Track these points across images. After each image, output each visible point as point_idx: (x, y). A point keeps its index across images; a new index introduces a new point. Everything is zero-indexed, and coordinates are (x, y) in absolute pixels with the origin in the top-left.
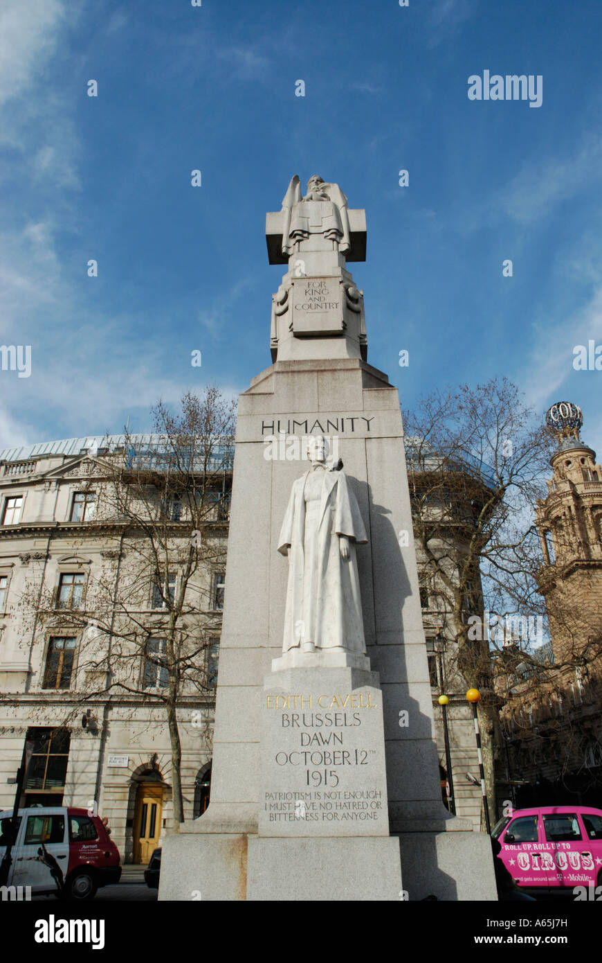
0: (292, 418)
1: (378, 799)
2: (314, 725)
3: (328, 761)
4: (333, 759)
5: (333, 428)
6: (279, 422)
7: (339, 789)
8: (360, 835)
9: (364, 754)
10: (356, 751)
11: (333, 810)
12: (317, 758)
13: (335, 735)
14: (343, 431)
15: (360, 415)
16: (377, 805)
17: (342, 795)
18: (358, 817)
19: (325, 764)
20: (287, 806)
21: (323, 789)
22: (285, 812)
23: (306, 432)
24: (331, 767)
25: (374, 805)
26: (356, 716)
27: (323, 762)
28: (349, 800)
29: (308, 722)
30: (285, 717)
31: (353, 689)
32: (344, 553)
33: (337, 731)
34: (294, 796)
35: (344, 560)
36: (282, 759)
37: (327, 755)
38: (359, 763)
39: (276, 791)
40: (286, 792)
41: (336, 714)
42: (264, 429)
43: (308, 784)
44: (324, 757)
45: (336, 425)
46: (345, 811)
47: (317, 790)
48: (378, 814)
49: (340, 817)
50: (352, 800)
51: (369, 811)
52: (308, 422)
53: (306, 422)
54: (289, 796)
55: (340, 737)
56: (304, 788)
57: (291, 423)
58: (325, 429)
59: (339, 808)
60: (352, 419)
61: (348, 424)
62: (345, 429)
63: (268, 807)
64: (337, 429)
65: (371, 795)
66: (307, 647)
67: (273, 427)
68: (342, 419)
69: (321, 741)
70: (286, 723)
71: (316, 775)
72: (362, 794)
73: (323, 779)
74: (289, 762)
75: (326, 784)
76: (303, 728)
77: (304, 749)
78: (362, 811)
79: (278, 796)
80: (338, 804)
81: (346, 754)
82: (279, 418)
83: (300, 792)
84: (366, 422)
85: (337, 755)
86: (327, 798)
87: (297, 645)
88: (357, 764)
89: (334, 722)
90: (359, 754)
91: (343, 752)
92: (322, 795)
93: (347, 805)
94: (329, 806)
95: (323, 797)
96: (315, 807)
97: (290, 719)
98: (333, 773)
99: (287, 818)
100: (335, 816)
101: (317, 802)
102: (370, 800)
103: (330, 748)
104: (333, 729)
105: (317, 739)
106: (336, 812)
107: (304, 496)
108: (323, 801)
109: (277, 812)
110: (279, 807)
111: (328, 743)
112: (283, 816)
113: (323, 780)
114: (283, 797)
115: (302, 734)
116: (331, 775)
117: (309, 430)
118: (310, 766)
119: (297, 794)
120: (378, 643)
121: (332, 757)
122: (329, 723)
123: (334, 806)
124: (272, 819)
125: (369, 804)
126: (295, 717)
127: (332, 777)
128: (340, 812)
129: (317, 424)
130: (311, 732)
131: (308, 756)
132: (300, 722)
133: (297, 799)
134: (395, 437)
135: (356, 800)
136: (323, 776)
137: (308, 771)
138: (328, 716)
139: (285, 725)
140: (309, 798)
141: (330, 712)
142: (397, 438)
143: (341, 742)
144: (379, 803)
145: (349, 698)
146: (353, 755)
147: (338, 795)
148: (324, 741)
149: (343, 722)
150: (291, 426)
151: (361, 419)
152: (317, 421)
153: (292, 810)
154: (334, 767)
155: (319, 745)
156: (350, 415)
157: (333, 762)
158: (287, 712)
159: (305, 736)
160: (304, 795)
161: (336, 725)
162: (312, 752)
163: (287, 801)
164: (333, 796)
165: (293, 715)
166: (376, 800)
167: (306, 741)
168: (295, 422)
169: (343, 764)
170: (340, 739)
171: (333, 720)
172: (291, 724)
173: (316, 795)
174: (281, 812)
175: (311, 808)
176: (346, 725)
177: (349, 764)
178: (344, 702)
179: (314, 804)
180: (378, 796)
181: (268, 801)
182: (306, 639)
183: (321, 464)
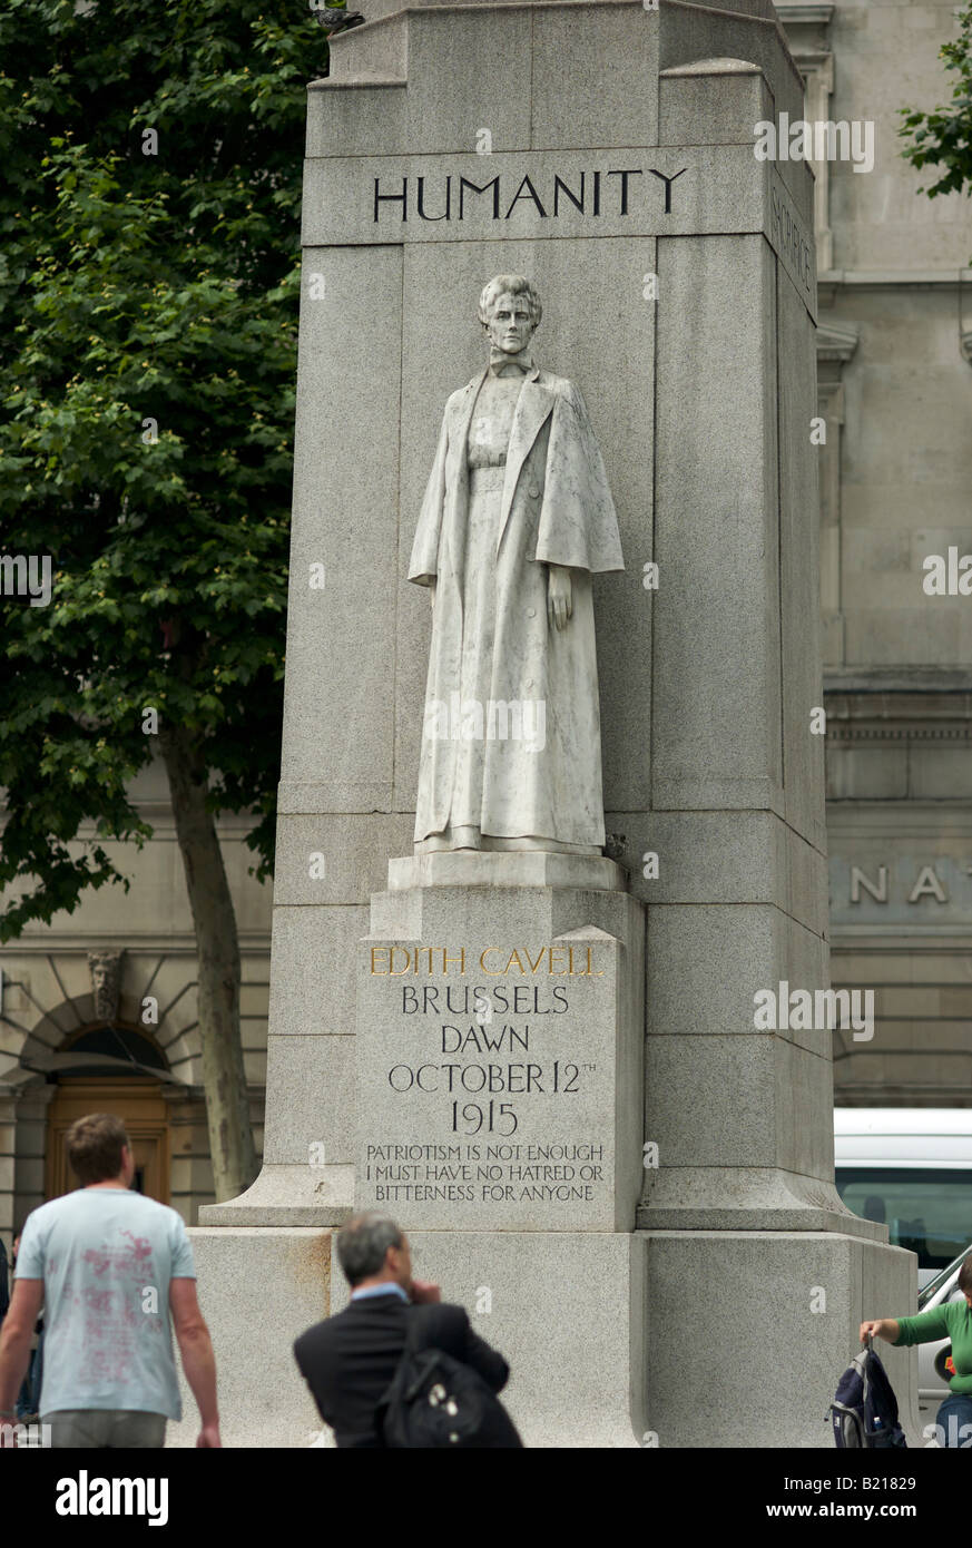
0: (456, 167)
1: (596, 1162)
2: (470, 1010)
3: (497, 1084)
4: (507, 1082)
5: (571, 203)
6: (421, 180)
7: (520, 1139)
8: (558, 1228)
9: (572, 1071)
10: (556, 1064)
11: (504, 1182)
12: (474, 1078)
13: (512, 1030)
14: (596, 212)
15: (646, 160)
16: (593, 1173)
17: (523, 1154)
18: (554, 1194)
19: (490, 1090)
20: (411, 1171)
21: (484, 1140)
22: (406, 1183)
23: (496, 215)
24: (504, 1097)
25: (587, 1173)
26: (559, 993)
27: (487, 1086)
28: (537, 1162)
29: (457, 1004)
30: (409, 992)
31: (555, 934)
32: (560, 609)
33: (517, 1022)
34: (425, 1152)
35: (556, 624)
36: (402, 1078)
37: (496, 1072)
38: (561, 1087)
39: (388, 1142)
40: (410, 1145)
41: (516, 988)
42: (381, 203)
43: (455, 1129)
44: (488, 1076)
45: (578, 196)
46: (528, 1183)
47: (472, 1141)
48: (594, 1190)
49: (516, 1194)
50: (542, 1162)
51: (577, 1183)
52: (501, 183)
53: (496, 181)
54: (415, 1154)
55: (523, 1037)
56: (447, 1138)
57: (455, 184)
58: (548, 206)
59: (516, 1176)
60: (625, 174)
61: (610, 198)
62: (602, 209)
63: (373, 1173)
64: (580, 206)
65: (583, 1155)
66: (463, 837)
67: (403, 197)
68: (597, 174)
69: (482, 1044)
70: (410, 1005)
71: (472, 1112)
72: (564, 1152)
73: (487, 1121)
74: (415, 1084)
75: (491, 1129)
76: (445, 1016)
77: (449, 1060)
78: (561, 1183)
79: (393, 1153)
80: (515, 1169)
81: (534, 1072)
82: (420, 167)
83: (438, 1144)
84: (663, 183)
85: (516, 1072)
86: (492, 1156)
87: (442, 829)
88: (556, 1090)
89: (512, 1004)
90: (561, 1072)
91: (529, 1066)
92: (483, 1151)
93: (533, 1171)
94: (495, 1173)
95: (484, 1155)
96: (467, 1176)
97: (420, 996)
98: (506, 1109)
99: (412, 1195)
100: (507, 1191)
101: (473, 1166)
102: (580, 1163)
103: (502, 1058)
104: (511, 1019)
105: (476, 1040)
106: (510, 1184)
107: (467, 450)
108: (484, 1163)
109: (390, 1182)
110: (395, 1174)
111: (498, 1048)
112: (402, 1192)
114: (403, 1154)
115: (444, 1028)
116: (502, 1112)
117: (503, 211)
118: (458, 1093)
119: (432, 1149)
120: (655, 806)
121: (505, 1077)
122: (500, 1006)
123: (506, 1172)
124: (380, 1196)
125: (577, 1170)
126: (431, 994)
127: (503, 1116)
128: (519, 1185)
129: (526, 191)
130: (462, 1022)
131: (457, 1073)
132: (441, 1003)
133: (432, 1159)
134: (743, 234)
135: (551, 1163)
136: (486, 1114)
137: (455, 1104)
138: (498, 992)
139: (408, 1009)
140: (455, 1156)
141: (503, 984)
142: (747, 237)
143: (526, 1047)
144: (598, 1170)
145: (546, 954)
146: (549, 1072)
147: (515, 1153)
148: (490, 1043)
149: (531, 1005)
150: (455, 196)
151: (647, 174)
152: (527, 179)
153: (421, 1181)
154: (510, 1097)
155: (480, 1050)
156: (621, 160)
157: (506, 1086)
158: (413, 983)
159: (450, 1033)
160: (446, 1151)
161: (516, 1011)
162: (464, 1066)
163: (411, 1163)
164: (505, 1153)
165: (425, 989)
166: (591, 1163)
167: (452, 1043)
168: (463, 181)
169: (529, 1091)
170: (524, 1041)
171: (511, 1000)
172: (421, 1008)
173: (471, 1151)
174: (398, 1183)
175: (460, 1176)
176: (536, 1011)
177: (541, 1090)
178: (534, 964)
179: (466, 1169)
180: (596, 1156)
181: (372, 1163)
182: (461, 817)
183: (513, 360)
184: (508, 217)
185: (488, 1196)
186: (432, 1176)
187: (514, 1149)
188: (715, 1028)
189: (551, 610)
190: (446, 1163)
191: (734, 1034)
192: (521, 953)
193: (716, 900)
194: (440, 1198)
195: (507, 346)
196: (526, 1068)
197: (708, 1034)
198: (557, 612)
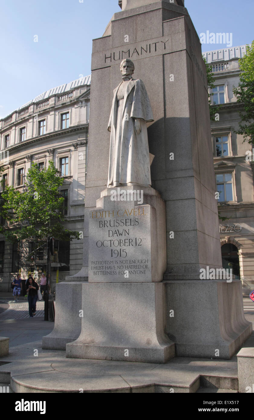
0: (121, 49)
1: (146, 263)
2: (115, 226)
3: (122, 244)
5: (144, 51)
6: (114, 53)
7: (127, 258)
8: (137, 281)
9: (140, 240)
10: (136, 238)
12: (116, 243)
13: (125, 230)
14: (150, 52)
15: (160, 40)
16: (146, 267)
18: (136, 272)
20: (102, 267)
21: (119, 259)
22: (101, 271)
24: (123, 248)
25: (144, 266)
26: (136, 220)
27: (119, 245)
28: (132, 264)
29: (112, 224)
30: (101, 222)
31: (135, 205)
34: (105, 262)
35: (137, 133)
36: (99, 244)
37: (121, 241)
38: (137, 245)
39: (96, 260)
40: (101, 261)
41: (126, 220)
42: (106, 59)
43: (112, 256)
44: (120, 243)
45: (146, 49)
46: (130, 270)
47: (116, 259)
48: (146, 271)
51: (142, 270)
52: (130, 50)
54: (103, 263)
56: (110, 259)
58: (140, 53)
59: (127, 268)
60: (156, 43)
61: (153, 49)
63: (93, 268)
64: (147, 52)
65: (143, 262)
66: (115, 184)
67: (111, 57)
68: (150, 45)
69: (118, 234)
70: (101, 226)
71: (116, 252)
72: (139, 261)
74: (103, 245)
75: (121, 256)
76: (109, 228)
77: (110, 239)
78: (138, 269)
79: (98, 263)
80: (127, 266)
81: (131, 241)
82: (114, 50)
83: (108, 260)
84: (164, 44)
85: (127, 241)
86: (121, 263)
87: (111, 183)
88: (136, 245)
90: (137, 241)
93: (131, 266)
94: (122, 267)
95: (119, 263)
96: (115, 268)
97: (103, 223)
98: (124, 251)
99: (102, 274)
102: (142, 264)
103: (123, 238)
104: (125, 227)
105: (116, 233)
106: (125, 270)
108: (119, 265)
109: (97, 271)
110: (98, 268)
111: (122, 235)
112: (100, 273)
113: (119, 254)
114: (100, 263)
115: (109, 231)
117: (131, 55)
118: (113, 247)
119: (107, 262)
121: (124, 242)
122: (122, 224)
123: (124, 267)
124: (94, 274)
125: (142, 266)
126: (106, 222)
127: (123, 253)
129: (135, 51)
130: (113, 229)
131: (112, 242)
132: (108, 224)
133: (107, 264)
134: (181, 51)
135: (135, 264)
136: (119, 252)
137: (112, 250)
138: (122, 221)
139: (101, 227)
140: (112, 263)
141: (123, 219)
142: (182, 51)
143: (129, 234)
144: (147, 266)
145: (133, 210)
146: (134, 241)
147: (126, 262)
148: (120, 234)
149: (130, 224)
150: (121, 54)
151: (160, 43)
152: (135, 48)
153: (104, 270)
154: (125, 248)
155: (117, 236)
156: (154, 41)
157: (124, 245)
158: (102, 220)
159: (111, 232)
160: (110, 262)
161: (126, 225)
162: (114, 240)
163: (102, 265)
164: (124, 262)
165: (105, 221)
166: (145, 264)
167: (111, 235)
168: (122, 52)
169: (129, 245)
170: (128, 232)
171: (125, 222)
172: (104, 226)
173: (116, 262)
174: (99, 271)
175: (113, 268)
176: (131, 225)
177: (132, 245)
178: (130, 213)
179: (115, 266)
180: (147, 262)
181: (93, 266)
182: (115, 180)
183: (127, 77)
184: (132, 57)
185: (120, 273)
186: (107, 269)
187: (126, 261)
188: (183, 229)
189: (135, 129)
190: (110, 265)
191: (187, 231)
192: (127, 210)
193: (182, 199)
194: (109, 274)
195: (125, 73)
196: (129, 240)
197: (181, 231)
198: (137, 129)
